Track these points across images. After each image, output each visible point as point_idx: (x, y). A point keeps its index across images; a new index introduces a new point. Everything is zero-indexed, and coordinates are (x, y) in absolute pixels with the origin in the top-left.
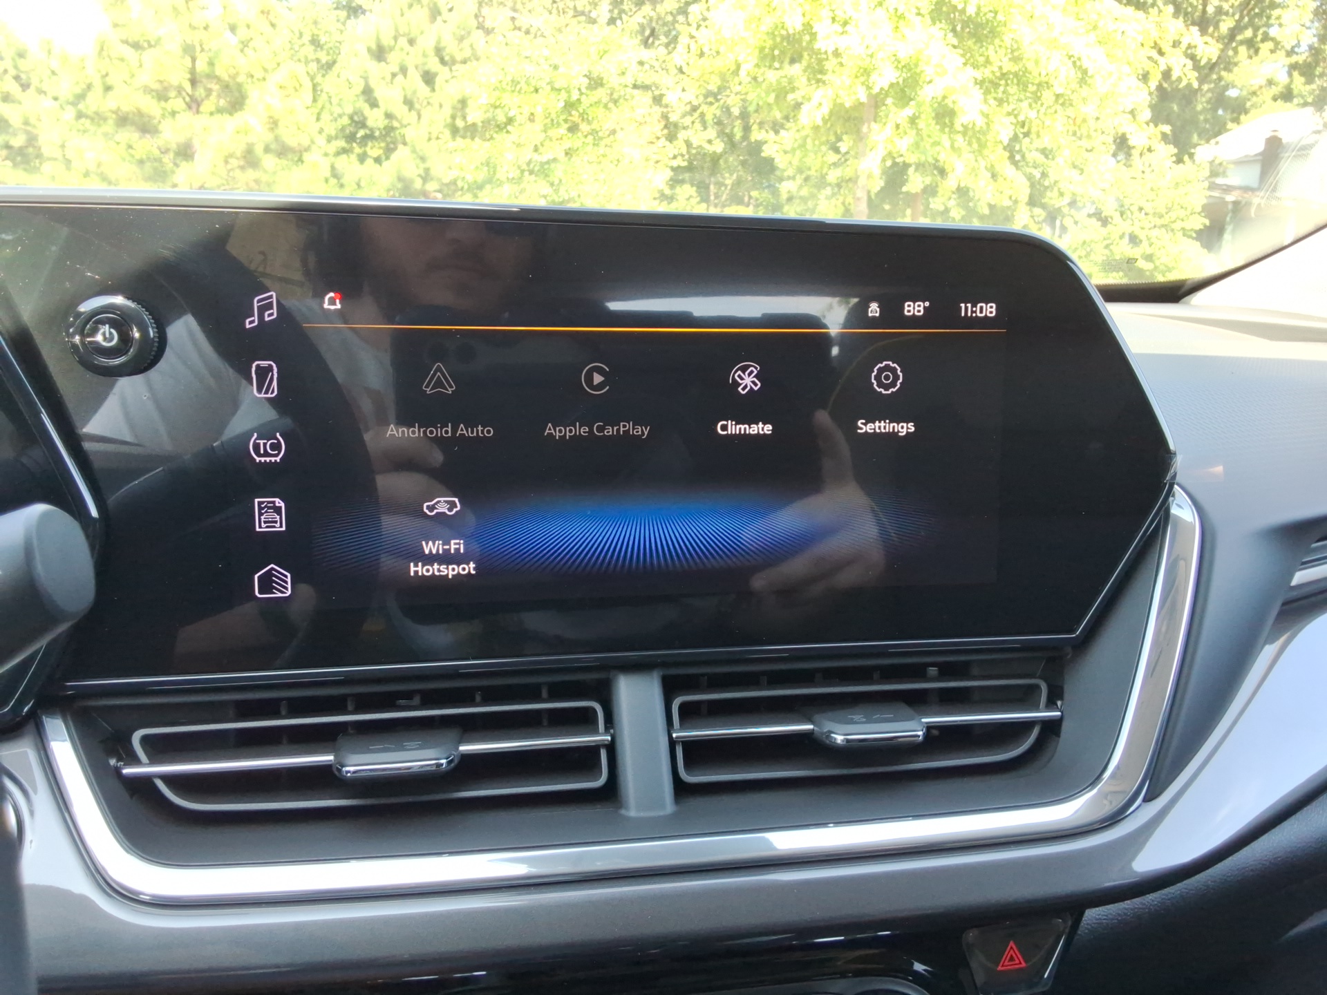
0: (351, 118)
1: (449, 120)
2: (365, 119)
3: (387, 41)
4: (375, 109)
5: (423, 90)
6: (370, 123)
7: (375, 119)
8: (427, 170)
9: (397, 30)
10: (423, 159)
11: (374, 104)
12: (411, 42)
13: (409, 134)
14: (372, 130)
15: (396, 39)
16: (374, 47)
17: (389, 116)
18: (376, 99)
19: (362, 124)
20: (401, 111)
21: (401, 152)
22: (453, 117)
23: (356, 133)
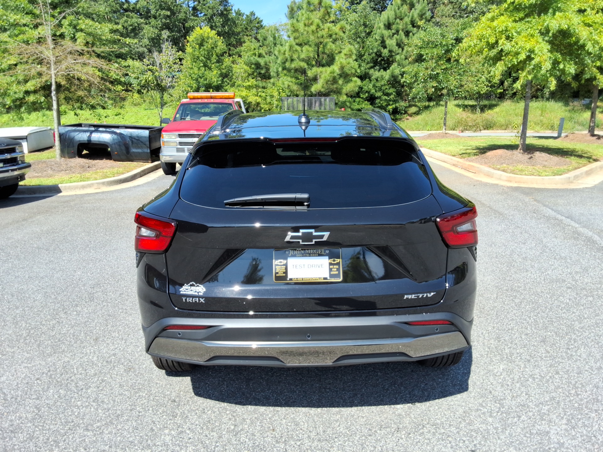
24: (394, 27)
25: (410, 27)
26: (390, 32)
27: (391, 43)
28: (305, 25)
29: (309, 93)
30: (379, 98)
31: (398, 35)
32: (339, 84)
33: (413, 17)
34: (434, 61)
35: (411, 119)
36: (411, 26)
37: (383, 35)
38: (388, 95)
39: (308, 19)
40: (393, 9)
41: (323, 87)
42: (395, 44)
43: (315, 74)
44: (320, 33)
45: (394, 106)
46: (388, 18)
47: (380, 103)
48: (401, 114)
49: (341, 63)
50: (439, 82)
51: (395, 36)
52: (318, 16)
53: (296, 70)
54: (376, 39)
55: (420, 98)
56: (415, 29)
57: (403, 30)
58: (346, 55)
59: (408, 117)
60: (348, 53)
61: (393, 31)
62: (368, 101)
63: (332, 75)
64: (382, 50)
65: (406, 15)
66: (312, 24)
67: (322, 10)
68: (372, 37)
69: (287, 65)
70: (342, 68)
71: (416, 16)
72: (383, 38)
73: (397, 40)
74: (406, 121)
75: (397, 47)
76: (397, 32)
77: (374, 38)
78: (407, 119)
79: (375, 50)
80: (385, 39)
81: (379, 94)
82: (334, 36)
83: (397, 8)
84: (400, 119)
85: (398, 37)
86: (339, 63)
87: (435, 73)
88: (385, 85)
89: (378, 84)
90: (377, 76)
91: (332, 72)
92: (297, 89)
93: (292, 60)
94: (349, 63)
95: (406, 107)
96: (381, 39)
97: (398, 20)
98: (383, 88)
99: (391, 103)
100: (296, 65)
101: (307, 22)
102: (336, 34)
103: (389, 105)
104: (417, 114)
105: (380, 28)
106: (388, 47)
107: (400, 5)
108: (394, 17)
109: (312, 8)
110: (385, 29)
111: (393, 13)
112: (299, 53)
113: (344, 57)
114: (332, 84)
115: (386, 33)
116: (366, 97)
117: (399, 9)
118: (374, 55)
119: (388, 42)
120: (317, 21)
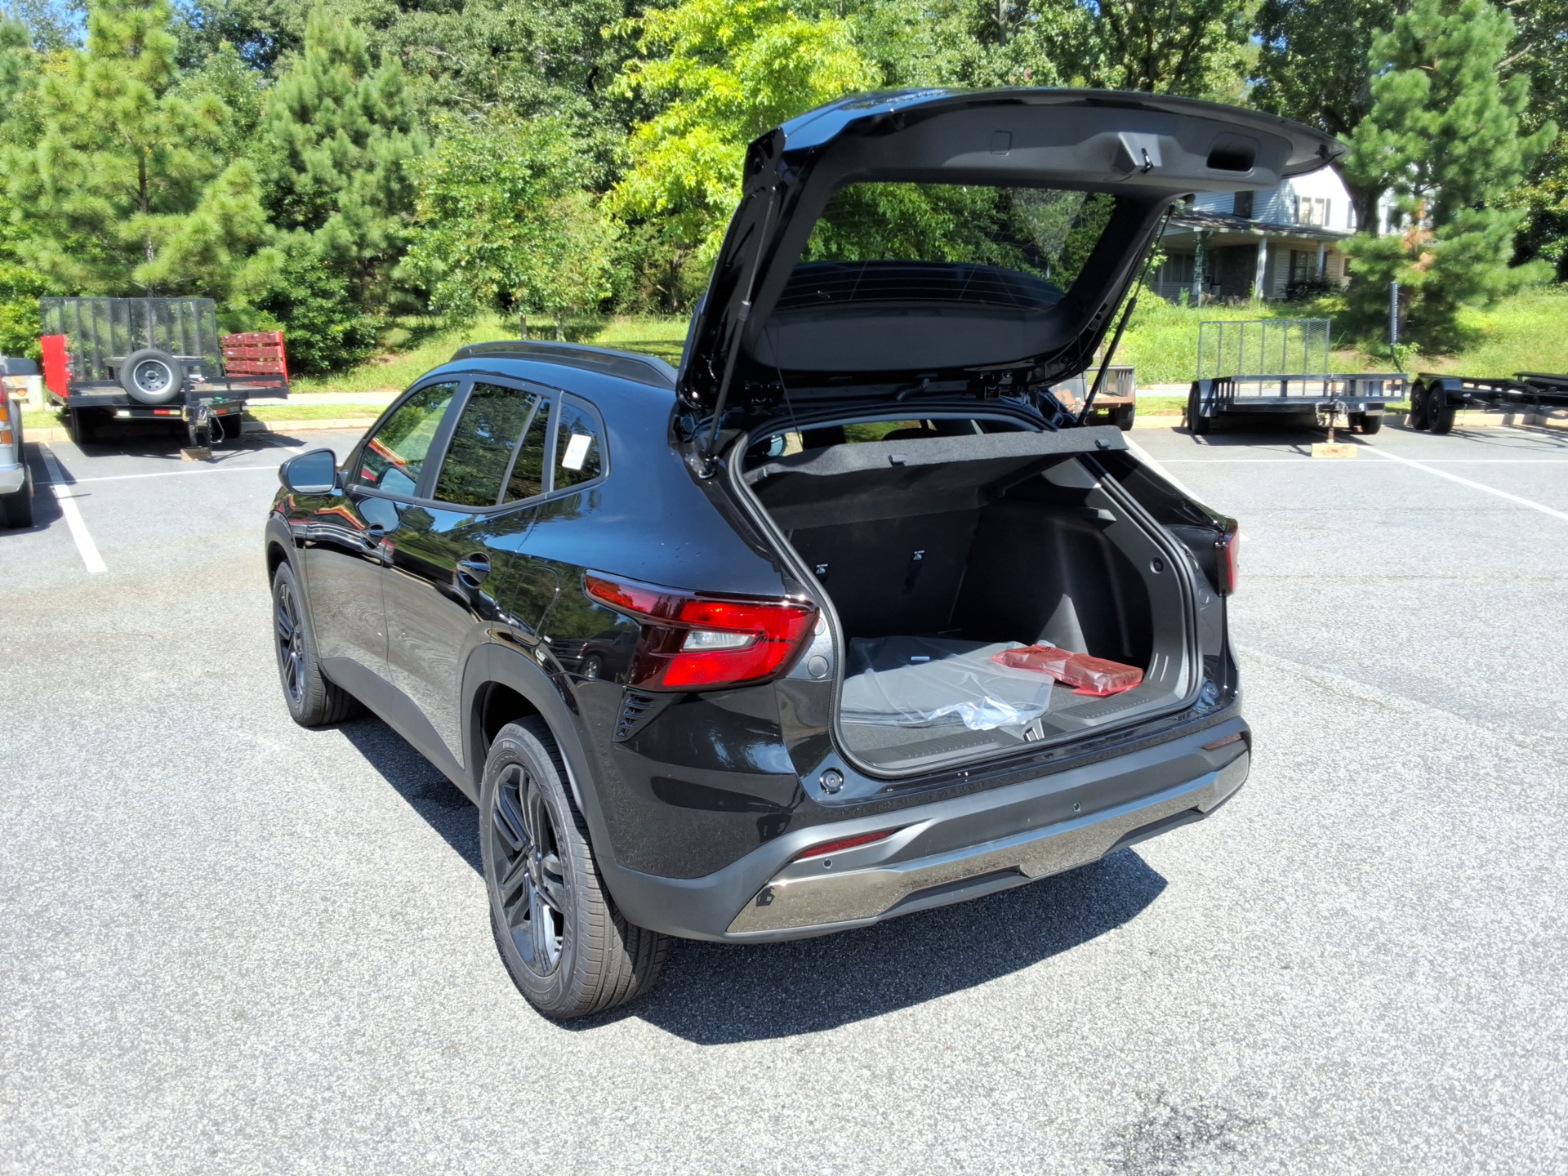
0: (277, 183)
1: (383, 182)
2: (293, 184)
3: (310, 99)
4: (303, 175)
5: (353, 150)
6: (298, 189)
7: (303, 183)
8: (363, 237)
9: (320, 88)
10: (358, 225)
11: (301, 169)
12: (338, 101)
13: (342, 198)
14: (300, 195)
15: (320, 98)
16: (296, 106)
17: (318, 180)
18: (303, 162)
19: (289, 190)
20: (331, 174)
21: (334, 219)
22: (387, 179)
23: (282, 200)
24: (318, 116)
25: (362, 121)
26: (312, 130)
27: (319, 158)
28: (98, 94)
29: (125, 286)
30: (302, 302)
31: (333, 138)
32: (220, 264)
33: (367, 98)
34: (486, 217)
35: (394, 360)
36: (365, 118)
37: (291, 135)
38: (326, 294)
39: (106, 77)
40: (309, 70)
41: (172, 271)
42: (329, 163)
43: (142, 231)
44: (149, 121)
45: (347, 325)
46: (301, 92)
47: (305, 316)
48: (367, 345)
49: (223, 206)
50: (507, 272)
51: (327, 141)
52: (136, 72)
53: (76, 221)
54: (271, 144)
55: (458, 307)
56: (376, 127)
57: (344, 127)
58: (232, 184)
59: (387, 356)
60: (239, 180)
61: (319, 129)
62: (271, 309)
63: (201, 237)
64: (294, 175)
65: (348, 90)
66: (119, 92)
67: (146, 56)
68: (260, 139)
69: (45, 203)
70: (227, 219)
71: (375, 95)
72: (291, 143)
73: (333, 152)
74: (382, 365)
75: (335, 172)
76: (330, 131)
77: (266, 142)
78: (386, 361)
79: (275, 175)
80: (299, 147)
81: (300, 293)
82: (190, 132)
83: (320, 68)
84: (366, 361)
85: (334, 145)
86: (215, 206)
87: (495, 246)
88: (313, 268)
89: (296, 267)
90: (287, 243)
91: (201, 230)
92: (83, 274)
93: (61, 192)
94: (245, 208)
95: (379, 329)
96: (286, 146)
97: (328, 102)
98: (311, 277)
99: (337, 317)
100: (78, 206)
101: (103, 86)
102: (195, 126)
103: (332, 322)
104: (410, 348)
105: (279, 117)
106: (309, 167)
107: (327, 62)
108: (316, 91)
109: (114, 48)
110: (295, 122)
111: (312, 80)
112: (84, 171)
113: (230, 190)
114: (199, 263)
115: (300, 131)
116: (263, 301)
117: (325, 72)
118: (272, 187)
119: (308, 155)
120: (135, 86)
